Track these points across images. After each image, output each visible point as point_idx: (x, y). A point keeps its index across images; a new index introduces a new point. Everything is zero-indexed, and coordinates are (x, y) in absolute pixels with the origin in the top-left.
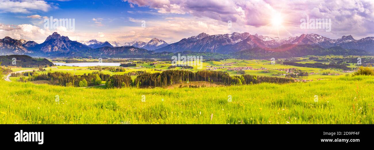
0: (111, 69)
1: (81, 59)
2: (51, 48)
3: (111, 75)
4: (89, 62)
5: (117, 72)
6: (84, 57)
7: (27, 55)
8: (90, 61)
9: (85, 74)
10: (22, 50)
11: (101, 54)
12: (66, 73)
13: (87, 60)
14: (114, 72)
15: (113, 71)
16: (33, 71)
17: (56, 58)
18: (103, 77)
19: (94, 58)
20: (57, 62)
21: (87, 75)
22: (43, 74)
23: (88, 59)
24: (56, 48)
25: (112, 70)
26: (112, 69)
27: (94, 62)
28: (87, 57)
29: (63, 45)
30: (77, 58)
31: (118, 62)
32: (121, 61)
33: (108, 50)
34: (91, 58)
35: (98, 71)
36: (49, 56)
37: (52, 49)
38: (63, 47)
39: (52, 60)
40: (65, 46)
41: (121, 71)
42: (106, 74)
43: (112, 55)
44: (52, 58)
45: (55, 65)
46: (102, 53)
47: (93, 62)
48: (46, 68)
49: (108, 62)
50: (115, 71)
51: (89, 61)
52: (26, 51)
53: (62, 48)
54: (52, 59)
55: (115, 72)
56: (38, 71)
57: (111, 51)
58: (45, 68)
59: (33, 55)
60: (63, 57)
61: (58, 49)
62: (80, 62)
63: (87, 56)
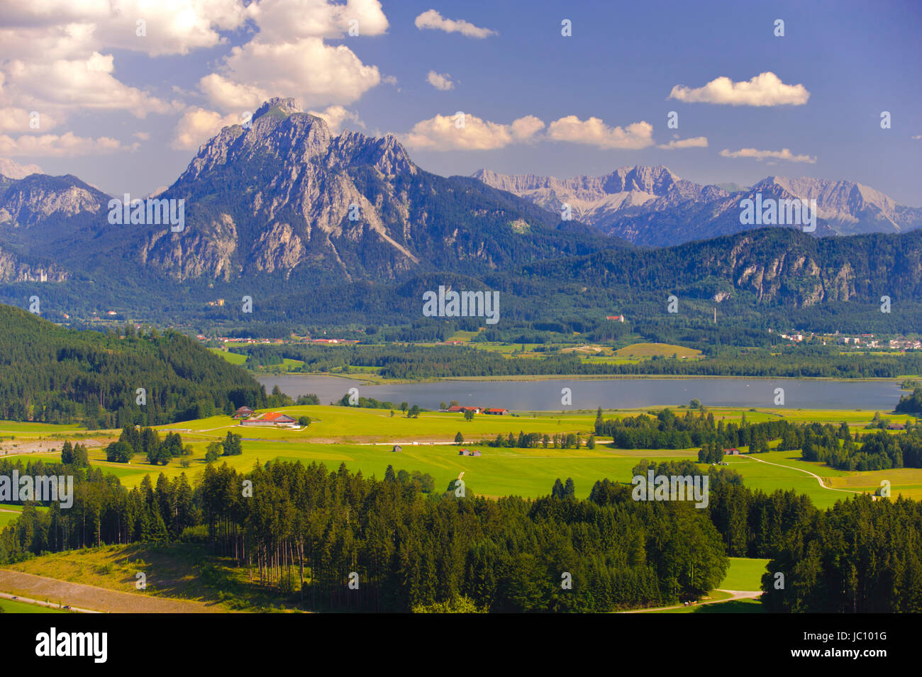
1: (522, 340)
2: (240, 243)
3: (823, 504)
4: (602, 370)
5: (873, 467)
6: (556, 328)
8: (610, 362)
9: (563, 490)
11: (719, 298)
12: (380, 478)
13: (587, 351)
14: (843, 467)
15: (843, 455)
16: (59, 447)
17: (283, 334)
18: (739, 520)
19: (654, 339)
20: (295, 363)
21: (582, 495)
22: (161, 480)
23: (592, 340)
24: (286, 237)
25: (821, 451)
26: (824, 442)
27: (650, 369)
28: (577, 327)
31: (882, 371)
32: (910, 364)
33: (788, 262)
34: (627, 336)
37: (249, 250)
38: (355, 234)
39: (250, 351)
40: (376, 224)
42: (769, 491)
43: (825, 307)
44: (244, 335)
45: (276, 391)
46: (722, 290)
48: (185, 429)
50: (853, 463)
51: (599, 361)
53: (341, 243)
54: (250, 342)
55: (861, 468)
56: (115, 454)
57: (816, 270)
58: (177, 427)
60: (353, 327)
61: (307, 246)
62: (517, 368)
63: (578, 319)
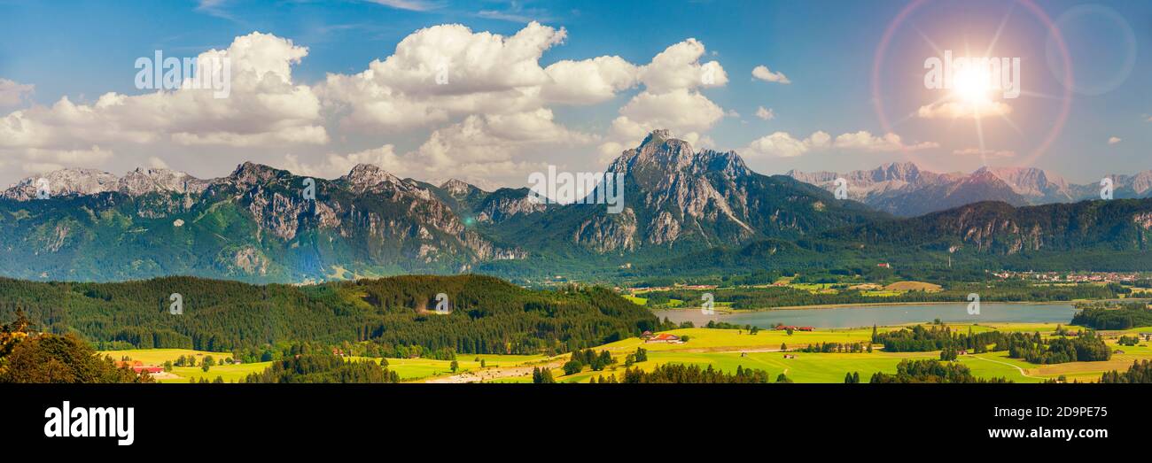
0: (1016, 346)
1: (823, 282)
2: (639, 226)
4: (876, 300)
5: (1056, 361)
6: (845, 273)
7: (493, 274)
8: (881, 294)
10: (459, 247)
11: (952, 250)
13: (865, 288)
14: (1037, 361)
15: (1036, 354)
16: (531, 372)
17: (670, 284)
19: (909, 278)
20: (678, 302)
23: (868, 280)
24: (668, 221)
25: (1022, 351)
26: (1024, 345)
27: (907, 298)
28: (859, 272)
29: (711, 202)
30: (802, 280)
31: (1062, 296)
32: (1081, 291)
33: (998, 225)
34: (892, 277)
35: (935, 355)
36: (625, 274)
37: (645, 231)
38: (713, 216)
39: (649, 295)
40: (726, 209)
41: (1084, 355)
43: (1023, 254)
44: (645, 285)
45: (666, 320)
46: (954, 244)
47: (897, 299)
48: (611, 348)
49: (1001, 300)
50: (1043, 358)
51: (874, 294)
52: (481, 253)
53: (704, 222)
54: (648, 290)
55: (1047, 362)
57: (1016, 229)
58: (607, 347)
59: (531, 273)
60: (714, 277)
61: (682, 226)
62: (820, 300)
63: (859, 266)
